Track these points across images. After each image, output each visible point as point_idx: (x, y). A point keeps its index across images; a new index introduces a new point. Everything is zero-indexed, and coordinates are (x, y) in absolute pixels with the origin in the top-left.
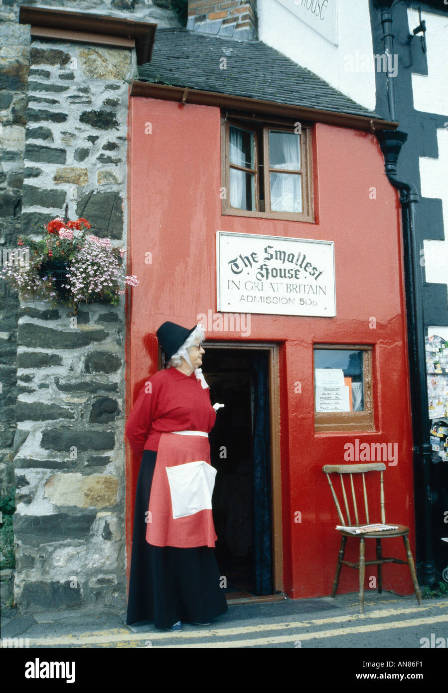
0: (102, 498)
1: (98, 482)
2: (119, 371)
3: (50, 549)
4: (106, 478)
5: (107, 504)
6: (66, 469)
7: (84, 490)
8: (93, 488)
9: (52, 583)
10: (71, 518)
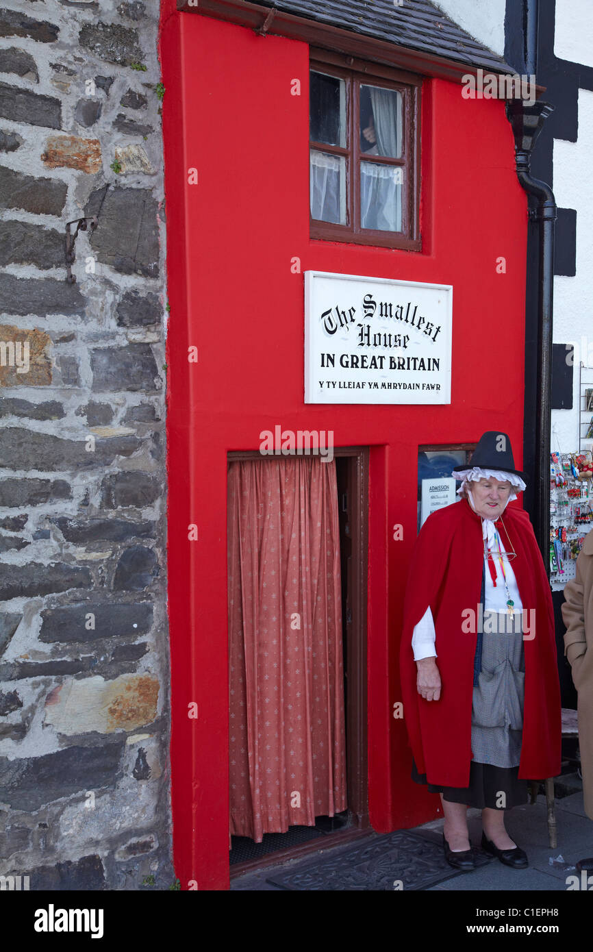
0: (134, 713)
1: (129, 688)
2: (158, 503)
3: (56, 810)
4: (141, 679)
5: (143, 722)
6: (81, 672)
7: (108, 705)
8: (122, 697)
9: (59, 866)
10: (89, 753)
